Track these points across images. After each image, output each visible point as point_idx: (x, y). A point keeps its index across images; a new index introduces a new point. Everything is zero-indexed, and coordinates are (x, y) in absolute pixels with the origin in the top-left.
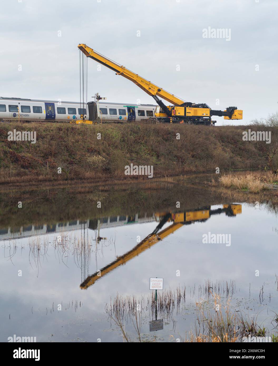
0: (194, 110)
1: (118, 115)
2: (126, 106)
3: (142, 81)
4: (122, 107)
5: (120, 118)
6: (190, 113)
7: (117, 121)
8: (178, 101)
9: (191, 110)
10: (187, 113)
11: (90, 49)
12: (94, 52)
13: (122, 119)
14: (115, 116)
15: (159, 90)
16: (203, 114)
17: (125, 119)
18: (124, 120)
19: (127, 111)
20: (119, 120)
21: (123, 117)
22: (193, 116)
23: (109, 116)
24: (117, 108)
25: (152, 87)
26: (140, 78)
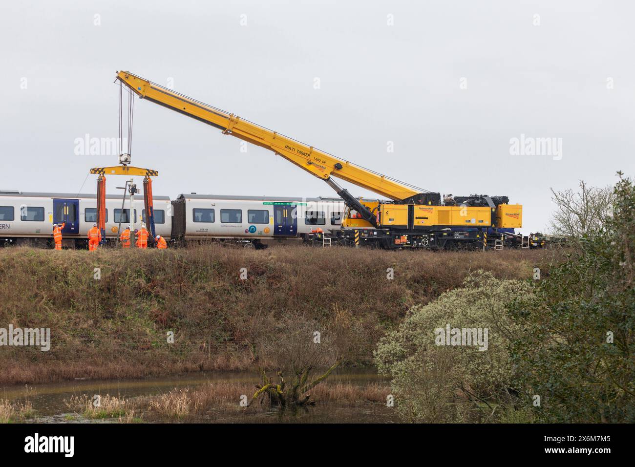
0: (439, 211)
1: (245, 224)
2: (270, 204)
3: (286, 147)
4: (258, 205)
5: (253, 230)
6: (427, 218)
7: (242, 236)
8: (399, 190)
9: (429, 210)
10: (417, 218)
11: (139, 81)
12: (152, 87)
13: (256, 233)
14: (236, 227)
15: (338, 167)
16: (469, 221)
17: (267, 232)
18: (264, 234)
19: (271, 213)
20: (249, 233)
21: (260, 227)
22: (434, 226)
23: (217, 226)
24: (245, 207)
25: (319, 160)
26: (282, 140)
